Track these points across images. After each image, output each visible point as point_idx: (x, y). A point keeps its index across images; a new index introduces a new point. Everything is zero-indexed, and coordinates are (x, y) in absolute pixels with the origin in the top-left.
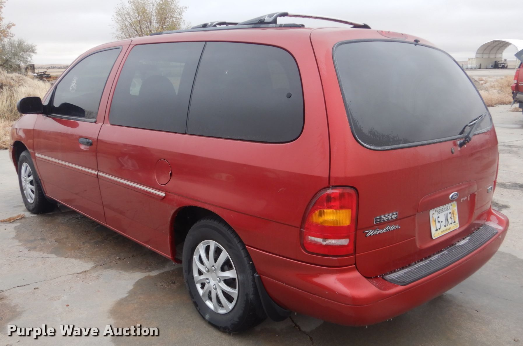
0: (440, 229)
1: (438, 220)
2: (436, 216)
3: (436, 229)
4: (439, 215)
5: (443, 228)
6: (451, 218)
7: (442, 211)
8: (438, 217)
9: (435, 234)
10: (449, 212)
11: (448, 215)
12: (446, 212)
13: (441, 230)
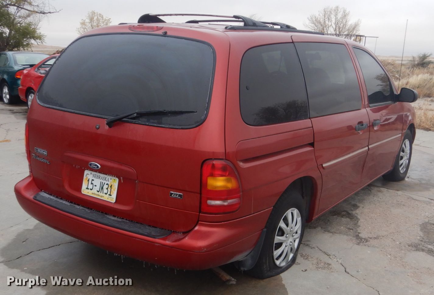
0: (91, 189)
1: (92, 182)
2: (90, 177)
3: (87, 187)
4: (93, 178)
5: (95, 191)
6: (107, 189)
7: (99, 177)
8: (93, 180)
9: (84, 190)
10: (106, 183)
11: (104, 184)
12: (104, 182)
13: (92, 191)
